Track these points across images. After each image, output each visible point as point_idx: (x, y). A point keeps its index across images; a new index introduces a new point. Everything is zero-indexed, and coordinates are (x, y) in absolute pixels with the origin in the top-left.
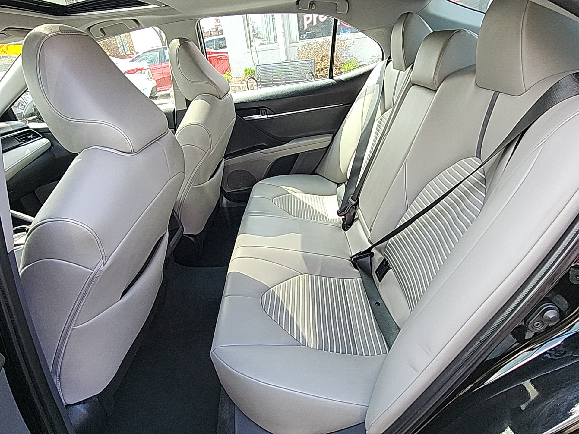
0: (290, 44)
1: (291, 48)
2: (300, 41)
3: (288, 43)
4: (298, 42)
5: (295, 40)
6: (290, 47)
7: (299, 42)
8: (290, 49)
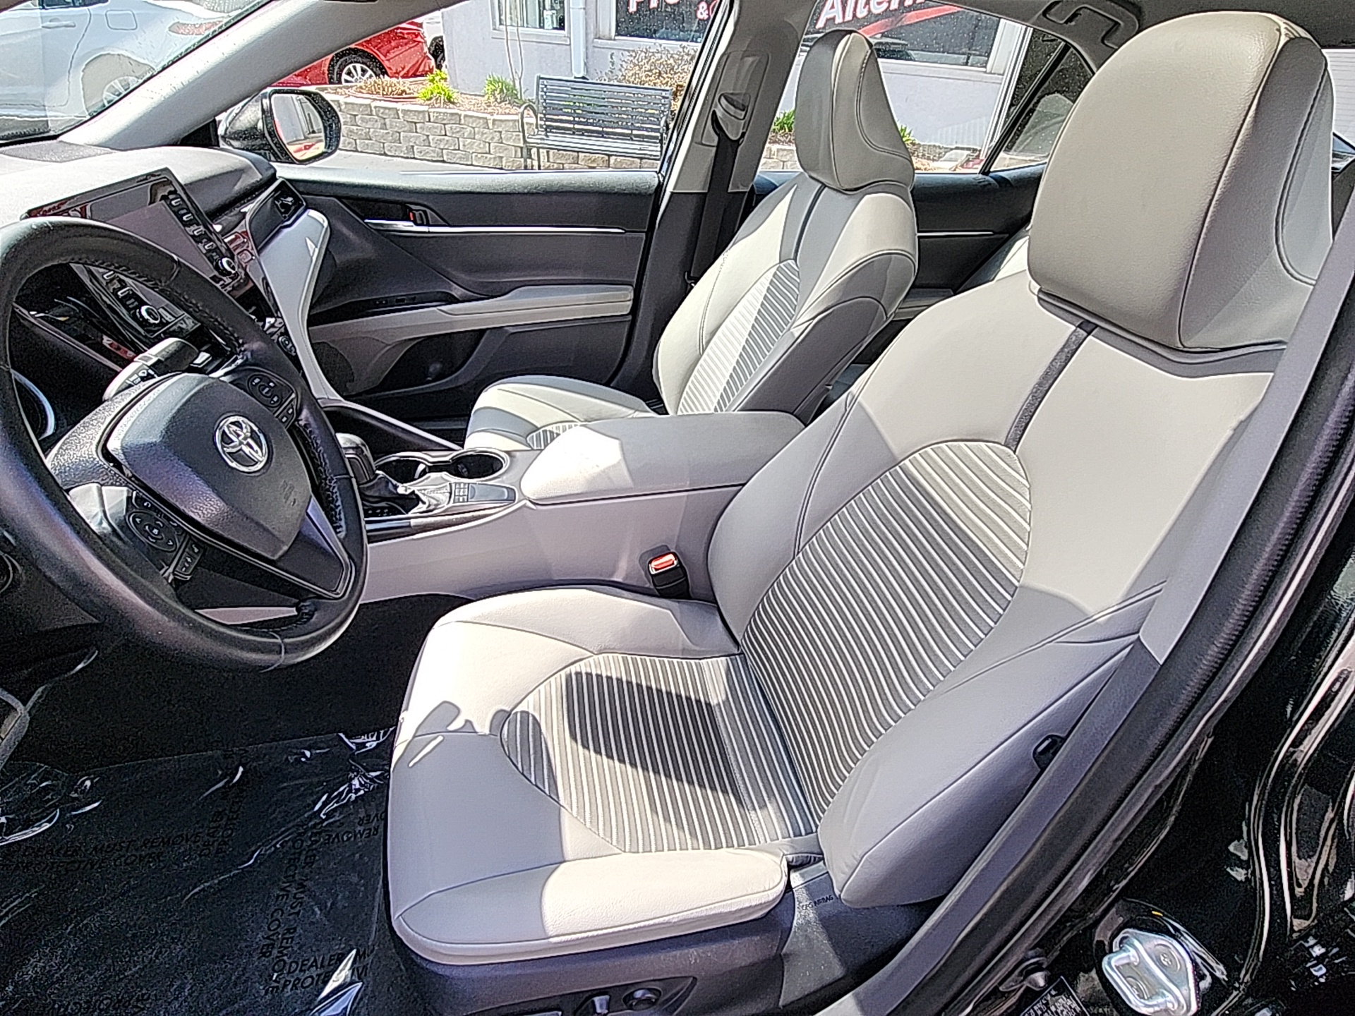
0: (595, 40)
1: (596, 49)
2: (617, 38)
3: (591, 36)
4: (610, 39)
5: (607, 33)
6: (594, 47)
7: (615, 40)
8: (594, 52)
